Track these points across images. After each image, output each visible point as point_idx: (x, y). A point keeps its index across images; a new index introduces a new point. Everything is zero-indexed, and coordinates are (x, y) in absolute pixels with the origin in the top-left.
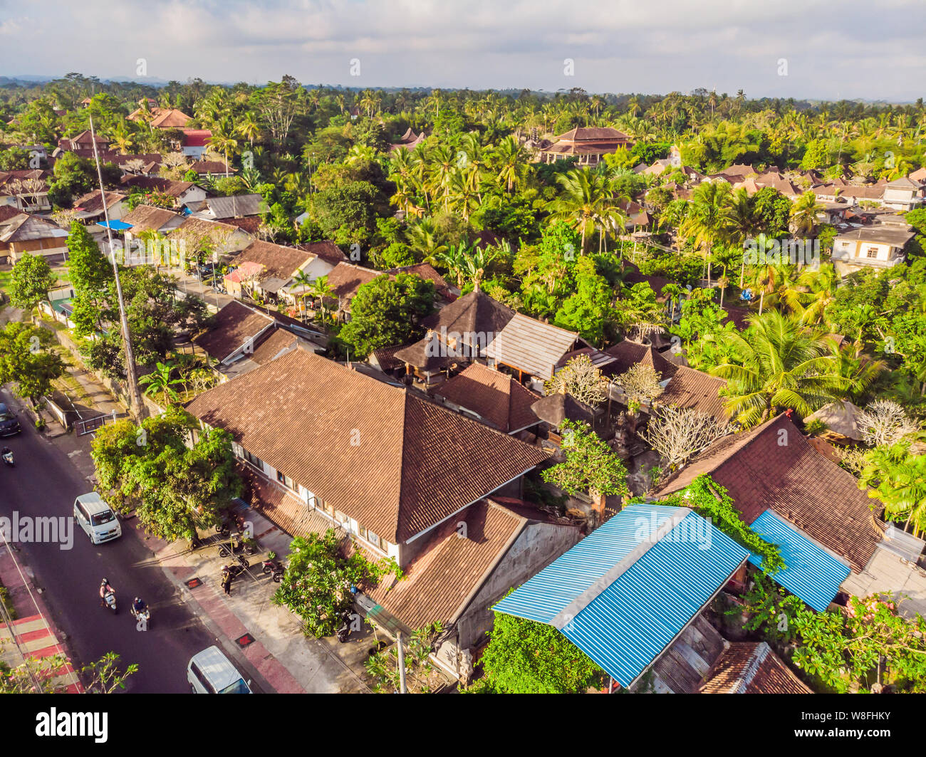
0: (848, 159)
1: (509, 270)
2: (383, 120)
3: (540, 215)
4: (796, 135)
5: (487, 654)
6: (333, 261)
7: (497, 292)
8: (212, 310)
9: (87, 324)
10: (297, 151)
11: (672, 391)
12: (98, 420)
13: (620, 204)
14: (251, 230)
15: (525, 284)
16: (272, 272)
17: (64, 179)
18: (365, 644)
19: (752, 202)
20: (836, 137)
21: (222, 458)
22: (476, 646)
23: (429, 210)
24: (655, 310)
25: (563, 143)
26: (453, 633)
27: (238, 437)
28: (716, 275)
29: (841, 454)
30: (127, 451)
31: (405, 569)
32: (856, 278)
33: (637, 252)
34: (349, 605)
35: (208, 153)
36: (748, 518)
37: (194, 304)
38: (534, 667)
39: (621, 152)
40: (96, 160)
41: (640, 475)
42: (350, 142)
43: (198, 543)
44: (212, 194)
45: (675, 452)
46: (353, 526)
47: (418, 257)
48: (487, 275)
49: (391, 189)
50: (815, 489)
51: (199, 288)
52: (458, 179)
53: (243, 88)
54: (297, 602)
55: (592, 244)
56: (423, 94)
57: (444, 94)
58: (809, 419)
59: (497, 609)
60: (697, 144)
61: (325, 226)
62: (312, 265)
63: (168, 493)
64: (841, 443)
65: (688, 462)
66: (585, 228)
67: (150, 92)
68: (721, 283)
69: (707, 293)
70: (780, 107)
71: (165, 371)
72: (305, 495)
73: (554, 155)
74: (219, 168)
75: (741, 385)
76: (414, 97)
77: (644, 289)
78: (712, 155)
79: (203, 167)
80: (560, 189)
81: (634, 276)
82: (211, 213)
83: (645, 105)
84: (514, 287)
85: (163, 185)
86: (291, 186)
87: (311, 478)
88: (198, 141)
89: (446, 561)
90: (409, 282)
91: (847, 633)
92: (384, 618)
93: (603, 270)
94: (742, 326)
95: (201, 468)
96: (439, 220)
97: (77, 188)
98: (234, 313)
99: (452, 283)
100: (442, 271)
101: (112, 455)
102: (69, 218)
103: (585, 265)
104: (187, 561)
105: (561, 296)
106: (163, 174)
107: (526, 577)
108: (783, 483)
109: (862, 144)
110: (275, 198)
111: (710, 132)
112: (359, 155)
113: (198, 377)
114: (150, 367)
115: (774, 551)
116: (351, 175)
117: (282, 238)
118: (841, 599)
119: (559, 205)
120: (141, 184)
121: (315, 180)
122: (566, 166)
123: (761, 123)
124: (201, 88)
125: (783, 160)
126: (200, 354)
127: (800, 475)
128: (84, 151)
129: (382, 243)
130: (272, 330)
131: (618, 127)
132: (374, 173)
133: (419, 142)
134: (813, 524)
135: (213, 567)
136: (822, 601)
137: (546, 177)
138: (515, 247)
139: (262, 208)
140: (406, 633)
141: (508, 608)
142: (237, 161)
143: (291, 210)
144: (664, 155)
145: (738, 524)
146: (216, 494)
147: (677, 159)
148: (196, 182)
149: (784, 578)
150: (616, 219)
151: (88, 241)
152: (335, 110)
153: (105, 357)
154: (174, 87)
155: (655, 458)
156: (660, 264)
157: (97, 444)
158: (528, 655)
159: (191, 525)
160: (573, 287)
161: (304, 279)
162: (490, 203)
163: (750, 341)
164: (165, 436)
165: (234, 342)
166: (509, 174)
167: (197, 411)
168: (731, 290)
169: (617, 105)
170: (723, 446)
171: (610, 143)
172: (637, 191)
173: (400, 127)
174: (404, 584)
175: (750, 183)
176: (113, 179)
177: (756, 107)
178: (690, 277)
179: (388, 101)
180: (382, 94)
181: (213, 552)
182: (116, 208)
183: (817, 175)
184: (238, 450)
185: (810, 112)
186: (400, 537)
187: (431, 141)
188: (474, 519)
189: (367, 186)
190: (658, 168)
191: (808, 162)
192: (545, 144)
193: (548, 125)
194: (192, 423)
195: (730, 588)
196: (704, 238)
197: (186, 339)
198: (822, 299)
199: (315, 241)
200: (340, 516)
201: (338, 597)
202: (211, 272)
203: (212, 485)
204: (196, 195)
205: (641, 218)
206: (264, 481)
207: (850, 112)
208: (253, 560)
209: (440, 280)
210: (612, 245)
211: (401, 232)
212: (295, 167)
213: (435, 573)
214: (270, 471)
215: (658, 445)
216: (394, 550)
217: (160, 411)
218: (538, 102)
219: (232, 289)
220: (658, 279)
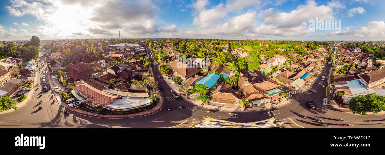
0: (223, 44)
1: (197, 54)
2: (185, 41)
3: (199, 49)
4: (219, 42)
5: (195, 87)
6: (181, 53)
7: (195, 56)
8: (170, 56)
9: (160, 56)
10: (178, 44)
11: (212, 64)
12: (160, 64)
13: (206, 48)
14: (174, 50)
15: (198, 55)
16: (175, 54)
17: (161, 45)
18: (182, 85)
19: (217, 47)
20: (222, 42)
21: (169, 69)
22: (194, 86)
23: (189, 49)
24: (210, 57)
25: (201, 43)
26: (191, 85)
27: (171, 67)
28: (214, 54)
29: (226, 67)
30: (162, 67)
31: (186, 80)
32: (225, 53)
33: (208, 52)
34: (180, 82)
35: (171, 44)
36: (220, 73)
37: (169, 56)
38: (200, 87)
39: (206, 44)
40: (163, 44)
41: (210, 71)
42: (183, 43)
43: (166, 75)
44: (171, 47)
45: (213, 69)
46: (181, 76)
47: (188, 53)
48: (195, 54)
49: (186, 47)
50: (225, 70)
51: (169, 55)
52: (192, 46)
53: (174, 39)
54: (175, 81)
55: (204, 52)
56: (189, 39)
57: (191, 39)
58: (223, 64)
59: (196, 83)
60: (212, 43)
61: (180, 50)
62: (179, 53)
63: (164, 71)
64: (226, 66)
65: (214, 69)
66: (203, 50)
67: (167, 39)
68: (215, 54)
69: (214, 55)
70: (218, 40)
71: (166, 61)
72: (176, 73)
73: (200, 44)
74: (172, 45)
75: (217, 63)
76: (188, 39)
77: (209, 55)
78: (213, 44)
79: (171, 45)
80: (201, 47)
81: (208, 54)
82: (171, 49)
83: (207, 40)
84: (197, 55)
85: (167, 46)
86: (178, 47)
87: (177, 71)
88: (171, 43)
89: (191, 79)
90: (187, 55)
91: (229, 79)
92: (184, 84)
93: (205, 54)
94: (217, 58)
95: (168, 69)
96: (190, 50)
97: (161, 46)
98: (172, 57)
99: (191, 55)
100: (190, 54)
101: (161, 67)
102: (161, 48)
103: (203, 53)
104: (165, 76)
105: (201, 56)
106: (168, 45)
107: (199, 81)
108: (222, 70)
109: (224, 43)
110: (176, 47)
111: (213, 42)
112: (183, 44)
113: (168, 62)
114: (165, 60)
115: (223, 75)
116: (183, 46)
117: (176, 51)
118: (228, 77)
119: (201, 48)
120: (166, 46)
121: (180, 46)
122: (201, 45)
123: (216, 41)
124: (171, 39)
125: (219, 44)
126: (169, 60)
127: (224, 69)
128: (162, 43)
129: (185, 51)
130: (175, 59)
131: (205, 42)
132: (185, 46)
133: (188, 43)
134: (225, 72)
135: (167, 77)
136: (227, 78)
137: (199, 46)
138: (197, 52)
139: (175, 48)
140: (186, 85)
141: (197, 83)
142: (173, 44)
143: (177, 49)
144: (209, 44)
145: (219, 74)
146: (169, 72)
147: (210, 44)
148: (170, 46)
149: (224, 77)
150: (206, 49)
151: (162, 50)
152: (181, 40)
153: (161, 59)
154: (169, 39)
155: (211, 69)
156: (210, 53)
157: (160, 66)
158: (199, 87)
159: (166, 74)
160: (202, 55)
161: (178, 54)
162: (195, 48)
163: (218, 59)
164: (165, 66)
165: (171, 59)
166: (196, 46)
167: (168, 65)
168: (216, 55)
169: (205, 40)
170: (217, 68)
171: (205, 43)
172: (207, 47)
173: (187, 42)
174: (186, 81)
175: (216, 46)
176: (164, 46)
177: (216, 40)
178: (212, 54)
179: (186, 40)
180: (186, 39)
181: (168, 76)
182: (164, 48)
183: (221, 45)
184: (171, 68)
185: (220, 40)
186: (186, 77)
187: (190, 43)
188: (193, 76)
189: (184, 47)
190: (209, 45)
191: (220, 44)
192: (199, 43)
193: (200, 42)
194: (167, 66)
195: (219, 79)
196: (213, 50)
197: (168, 59)
198: (223, 55)
199: (179, 51)
200: (180, 75)
201: (179, 82)
202: (170, 53)
203: (168, 71)
204: (170, 47)
205: (208, 49)
206: (173, 71)
207: (222, 40)
208: (171, 78)
209: (190, 55)
210: (205, 51)
211: (187, 51)
212: (178, 45)
213: (189, 80)
214: (174, 71)
215: (211, 68)
216: (185, 78)
217: (165, 64)
218: (199, 40)
219: (172, 55)
220: (210, 54)
